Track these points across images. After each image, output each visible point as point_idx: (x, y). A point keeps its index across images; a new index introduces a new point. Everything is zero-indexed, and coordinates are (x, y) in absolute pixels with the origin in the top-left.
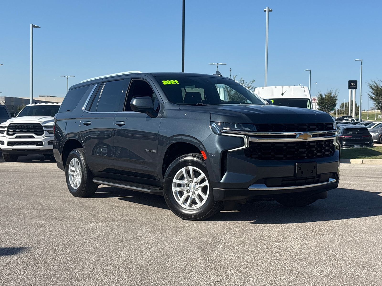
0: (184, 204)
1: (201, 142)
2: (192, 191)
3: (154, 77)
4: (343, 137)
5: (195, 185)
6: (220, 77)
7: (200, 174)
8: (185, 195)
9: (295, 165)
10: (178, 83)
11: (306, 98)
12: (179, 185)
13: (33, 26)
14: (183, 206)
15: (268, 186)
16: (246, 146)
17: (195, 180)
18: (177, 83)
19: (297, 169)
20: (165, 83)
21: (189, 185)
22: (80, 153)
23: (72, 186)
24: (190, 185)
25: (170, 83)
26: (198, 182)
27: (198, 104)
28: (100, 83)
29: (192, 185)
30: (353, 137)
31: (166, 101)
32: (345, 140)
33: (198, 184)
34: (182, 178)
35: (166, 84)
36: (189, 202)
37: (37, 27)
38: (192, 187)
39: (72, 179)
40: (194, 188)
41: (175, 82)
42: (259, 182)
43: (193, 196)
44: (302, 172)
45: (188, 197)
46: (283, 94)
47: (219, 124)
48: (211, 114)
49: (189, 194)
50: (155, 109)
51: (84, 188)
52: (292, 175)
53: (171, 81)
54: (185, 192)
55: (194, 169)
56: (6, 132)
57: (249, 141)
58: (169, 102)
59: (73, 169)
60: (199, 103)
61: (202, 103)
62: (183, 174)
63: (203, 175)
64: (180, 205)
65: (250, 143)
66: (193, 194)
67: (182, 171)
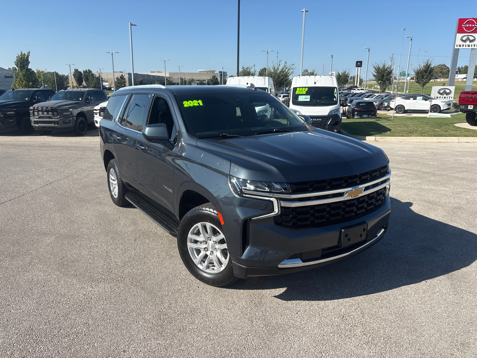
0: (201, 264)
2: (210, 250)
3: (174, 96)
5: (213, 244)
6: (254, 90)
8: (203, 253)
10: (202, 105)
11: (334, 86)
12: (196, 242)
13: (131, 25)
14: (199, 266)
15: (304, 261)
18: (201, 104)
19: (342, 237)
20: (186, 104)
21: (206, 242)
22: (116, 165)
23: (113, 193)
24: (208, 242)
25: (191, 105)
26: (217, 242)
27: (222, 135)
29: (211, 243)
31: (183, 130)
32: (356, 111)
33: (217, 243)
35: (187, 106)
37: (134, 25)
38: (210, 246)
39: (113, 186)
40: (213, 247)
41: (199, 103)
43: (211, 256)
45: (206, 256)
49: (207, 253)
50: (172, 140)
51: (121, 200)
53: (194, 101)
57: (281, 206)
60: (224, 134)
61: (227, 134)
64: (196, 264)
65: (282, 208)
66: (212, 254)
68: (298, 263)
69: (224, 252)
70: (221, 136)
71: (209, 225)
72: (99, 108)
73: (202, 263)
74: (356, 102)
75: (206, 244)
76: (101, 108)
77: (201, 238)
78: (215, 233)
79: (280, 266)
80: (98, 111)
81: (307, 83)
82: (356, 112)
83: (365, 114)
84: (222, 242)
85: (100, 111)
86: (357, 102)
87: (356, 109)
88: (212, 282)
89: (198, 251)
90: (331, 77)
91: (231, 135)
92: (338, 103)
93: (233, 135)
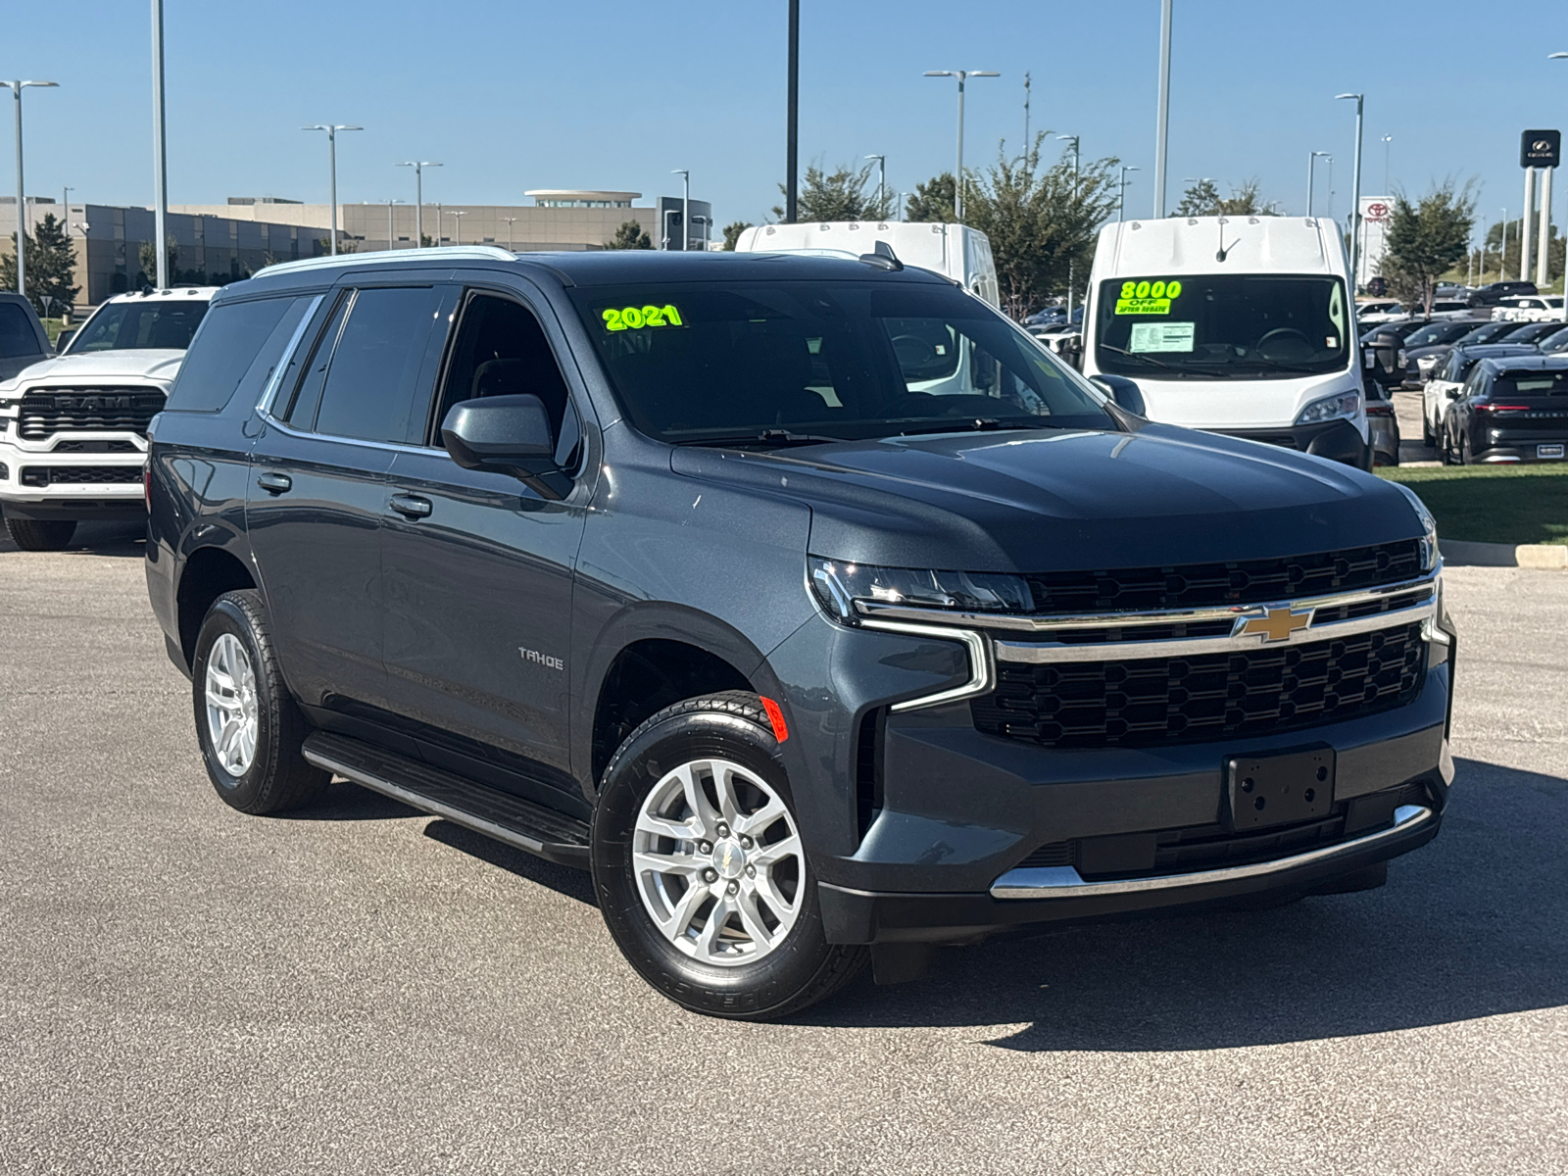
0: (687, 935)
1: (765, 654)
2: (727, 876)
3: (564, 287)
4: (1491, 408)
5: (740, 849)
6: (892, 270)
7: (764, 800)
8: (695, 892)
9: (1227, 767)
10: (680, 323)
11: (1327, 273)
12: (668, 846)
14: (681, 944)
15: (1089, 878)
16: (978, 682)
17: (741, 824)
18: (676, 320)
19: (1232, 791)
20: (616, 320)
21: (711, 845)
22: (249, 614)
24: (716, 845)
25: (636, 325)
26: (754, 837)
27: (768, 436)
28: (335, 292)
29: (729, 845)
30: (1533, 410)
31: (611, 419)
32: (1498, 423)
33: (756, 844)
34: (678, 811)
35: (619, 327)
36: (710, 927)
38: (727, 860)
39: (224, 724)
40: (736, 859)
41: (665, 317)
42: (1044, 858)
43: (729, 900)
44: (1261, 803)
45: (709, 902)
46: (1222, 256)
47: (851, 570)
48: (815, 516)
49: (712, 891)
50: (561, 458)
51: (272, 779)
52: (1209, 815)
53: (646, 309)
54: (693, 880)
55: (735, 774)
56: (13, 426)
57: (996, 660)
58: (626, 424)
59: (225, 682)
60: (773, 432)
61: (786, 432)
62: (683, 792)
63: (776, 807)
64: (670, 938)
65: (1003, 668)
66: (733, 890)
67: (677, 781)
68: (1065, 885)
69: (783, 873)
70: (761, 438)
71: (721, 769)
72: (19, 394)
73: (693, 932)
74: (1491, 366)
75: (710, 853)
76: (29, 391)
77: (690, 830)
78: (747, 799)
79: (997, 892)
80: (14, 411)
81: (1177, 257)
82: (1497, 427)
83: (1550, 441)
84: (776, 832)
85: (22, 411)
86: (1499, 368)
87: (1496, 411)
88: (735, 998)
89: (676, 885)
90: (1309, 223)
91: (804, 437)
92: (1351, 363)
93: (811, 438)
